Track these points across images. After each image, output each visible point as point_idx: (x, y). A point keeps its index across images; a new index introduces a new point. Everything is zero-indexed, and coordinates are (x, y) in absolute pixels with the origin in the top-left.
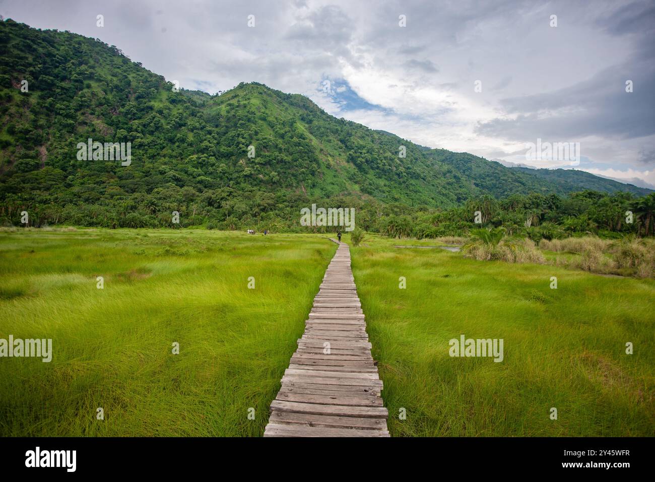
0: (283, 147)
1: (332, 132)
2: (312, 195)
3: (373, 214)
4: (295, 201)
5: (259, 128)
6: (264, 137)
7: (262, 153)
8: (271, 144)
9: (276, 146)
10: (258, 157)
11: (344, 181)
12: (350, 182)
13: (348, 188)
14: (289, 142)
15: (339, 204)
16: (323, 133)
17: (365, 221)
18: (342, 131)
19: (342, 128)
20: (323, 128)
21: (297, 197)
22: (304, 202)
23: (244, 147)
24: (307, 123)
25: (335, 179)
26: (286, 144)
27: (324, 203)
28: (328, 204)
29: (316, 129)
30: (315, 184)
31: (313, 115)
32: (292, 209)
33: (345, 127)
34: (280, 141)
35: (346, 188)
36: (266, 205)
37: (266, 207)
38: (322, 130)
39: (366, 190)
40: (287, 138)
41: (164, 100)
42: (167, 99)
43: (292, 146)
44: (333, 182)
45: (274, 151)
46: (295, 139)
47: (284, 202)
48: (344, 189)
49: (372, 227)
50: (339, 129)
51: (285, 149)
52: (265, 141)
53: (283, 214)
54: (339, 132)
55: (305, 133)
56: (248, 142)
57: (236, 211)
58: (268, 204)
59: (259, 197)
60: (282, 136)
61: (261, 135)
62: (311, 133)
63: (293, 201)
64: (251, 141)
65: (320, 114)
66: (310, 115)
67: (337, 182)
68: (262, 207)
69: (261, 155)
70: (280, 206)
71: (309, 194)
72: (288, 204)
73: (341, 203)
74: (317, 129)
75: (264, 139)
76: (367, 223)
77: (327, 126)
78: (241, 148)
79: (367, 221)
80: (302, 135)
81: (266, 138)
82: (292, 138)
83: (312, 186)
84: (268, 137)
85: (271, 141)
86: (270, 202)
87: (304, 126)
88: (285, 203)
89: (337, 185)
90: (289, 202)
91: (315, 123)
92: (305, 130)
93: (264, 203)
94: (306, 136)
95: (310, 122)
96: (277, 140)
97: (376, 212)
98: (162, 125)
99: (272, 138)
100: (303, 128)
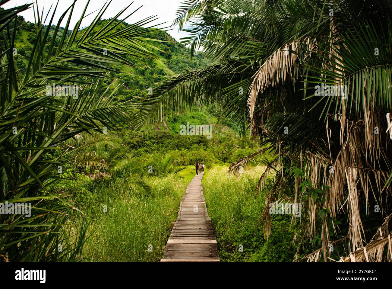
0: (144, 84)
1: (191, 66)
2: (173, 129)
3: (230, 146)
4: (161, 138)
5: (119, 66)
6: (125, 74)
7: (124, 90)
8: (132, 81)
9: (137, 83)
10: (120, 94)
11: (204, 115)
12: (210, 115)
13: (208, 121)
14: (149, 79)
15: (200, 139)
16: (182, 68)
17: (223, 154)
18: (200, 65)
19: (200, 62)
20: (182, 62)
21: (162, 134)
22: (168, 138)
23: (106, 85)
24: (166, 58)
25: (195, 113)
26: (147, 80)
27: (186, 139)
28: (190, 140)
29: (174, 63)
30: (176, 119)
31: (171, 49)
32: (158, 145)
33: (203, 60)
34: (141, 77)
35: (206, 121)
36: (135, 143)
37: (135, 145)
38: (181, 64)
39: (225, 122)
40: (147, 75)
41: (25, 40)
42: (28, 40)
43: (152, 83)
44: (194, 116)
45: (135, 88)
46: (155, 76)
47: (150, 139)
48: (205, 122)
49: (229, 159)
50: (198, 63)
51: (145, 86)
52: (126, 78)
53: (151, 150)
54: (198, 66)
55: (164, 69)
56: (110, 80)
57: (109, 149)
58: (137, 141)
59: (128, 135)
60: (142, 73)
61: (122, 73)
62: (170, 68)
63: (159, 138)
64: (113, 78)
65: (178, 48)
66: (168, 50)
67: (197, 116)
68: (132, 145)
69: (123, 92)
70: (148, 142)
71: (171, 128)
72: (154, 140)
73: (201, 138)
74: (176, 64)
75: (125, 77)
76: (225, 156)
77: (186, 60)
78: (103, 86)
79: (225, 153)
80: (161, 71)
81: (127, 76)
82: (152, 74)
83: (173, 120)
84: (129, 74)
85: (132, 78)
86: (139, 140)
87: (163, 61)
88: (152, 140)
89: (198, 118)
90: (155, 139)
91: (174, 57)
92: (164, 65)
93: (134, 141)
94: (166, 72)
95: (169, 57)
96: (138, 77)
97: (232, 146)
98: (25, 65)
99: (133, 75)
100: (162, 64)
